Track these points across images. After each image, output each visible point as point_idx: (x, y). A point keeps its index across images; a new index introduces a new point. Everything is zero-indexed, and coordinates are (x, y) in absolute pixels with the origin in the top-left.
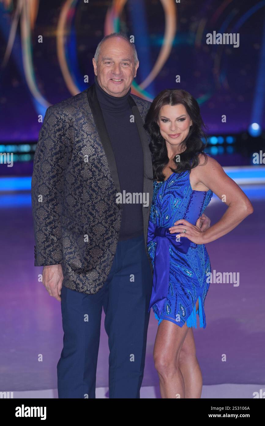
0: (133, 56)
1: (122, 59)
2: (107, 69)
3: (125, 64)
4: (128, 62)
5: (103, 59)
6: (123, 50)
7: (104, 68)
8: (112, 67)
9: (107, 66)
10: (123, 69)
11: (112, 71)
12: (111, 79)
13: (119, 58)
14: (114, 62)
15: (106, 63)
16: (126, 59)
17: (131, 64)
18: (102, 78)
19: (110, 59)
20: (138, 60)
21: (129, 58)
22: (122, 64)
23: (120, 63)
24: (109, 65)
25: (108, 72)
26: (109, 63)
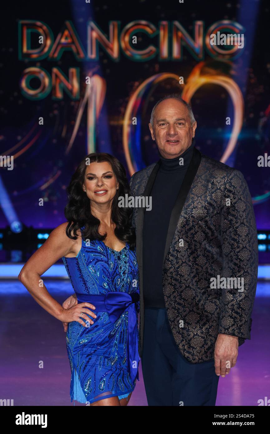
0: (189, 116)
1: (176, 118)
2: (163, 132)
3: (180, 124)
4: (183, 121)
5: (158, 122)
6: (176, 110)
7: (159, 131)
8: (166, 128)
9: (162, 128)
10: (178, 130)
11: (167, 132)
12: (168, 141)
13: (172, 118)
14: (168, 123)
15: (160, 125)
16: (181, 118)
17: (187, 124)
18: (158, 141)
19: (163, 120)
20: (195, 120)
21: (183, 117)
22: (177, 124)
23: (175, 123)
24: (164, 127)
25: (164, 134)
26: (163, 124)
